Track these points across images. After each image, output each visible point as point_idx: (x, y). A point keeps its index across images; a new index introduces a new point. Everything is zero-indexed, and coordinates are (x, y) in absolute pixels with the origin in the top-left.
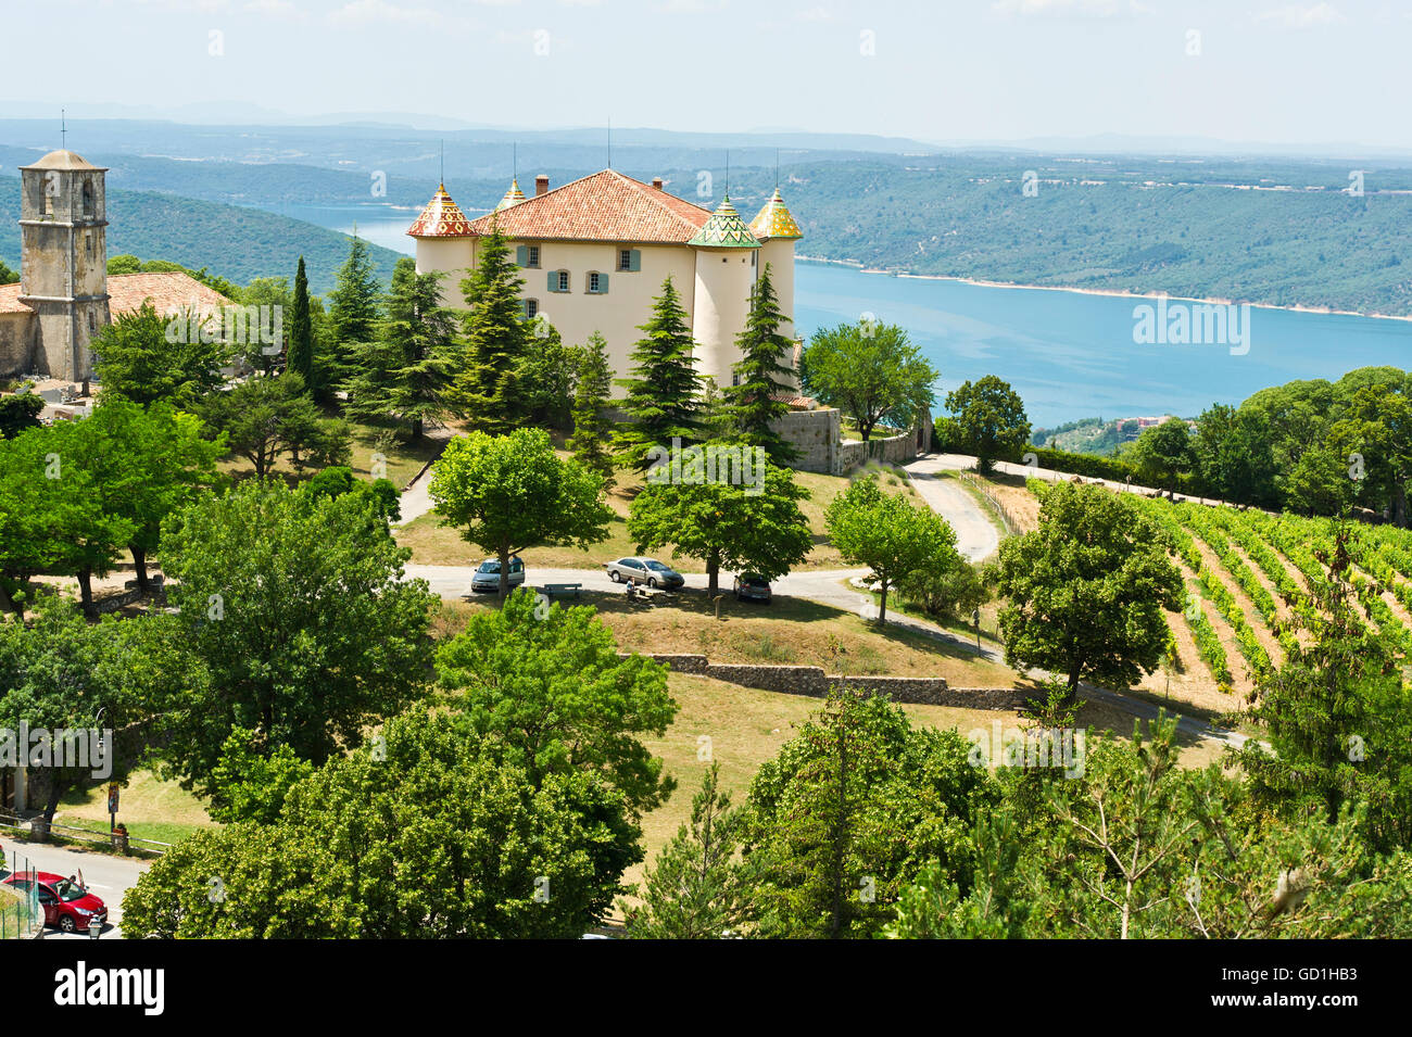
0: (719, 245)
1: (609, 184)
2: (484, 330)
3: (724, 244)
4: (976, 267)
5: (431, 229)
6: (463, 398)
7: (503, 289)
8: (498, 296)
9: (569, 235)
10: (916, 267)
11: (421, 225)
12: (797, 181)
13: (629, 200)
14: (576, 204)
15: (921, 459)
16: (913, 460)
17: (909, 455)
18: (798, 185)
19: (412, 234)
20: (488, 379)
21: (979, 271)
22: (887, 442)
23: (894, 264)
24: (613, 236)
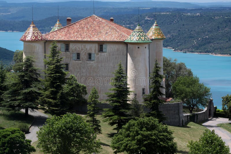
0: (136, 42)
1: (94, 20)
2: (52, 75)
3: (138, 42)
4: (215, 49)
5: (29, 38)
6: (45, 100)
7: (58, 60)
8: (57, 63)
9: (80, 39)
10: (193, 50)
11: (25, 37)
12: (148, 19)
13: (102, 26)
14: (82, 28)
15: (211, 120)
16: (207, 120)
17: (206, 118)
18: (149, 20)
19: (22, 40)
20: (54, 93)
21: (216, 50)
22: (198, 114)
23: (185, 48)
24: (96, 39)
